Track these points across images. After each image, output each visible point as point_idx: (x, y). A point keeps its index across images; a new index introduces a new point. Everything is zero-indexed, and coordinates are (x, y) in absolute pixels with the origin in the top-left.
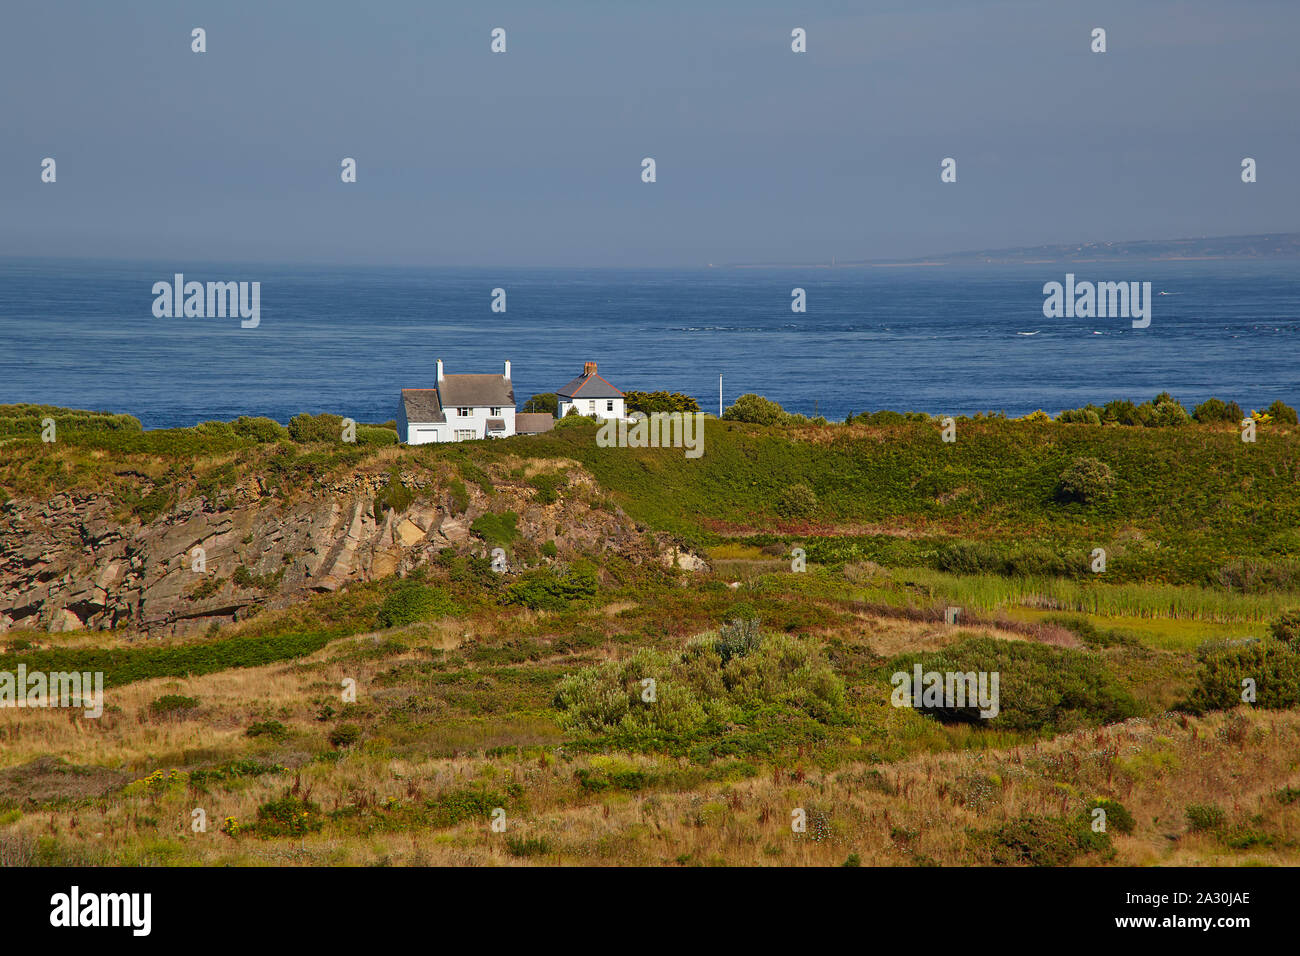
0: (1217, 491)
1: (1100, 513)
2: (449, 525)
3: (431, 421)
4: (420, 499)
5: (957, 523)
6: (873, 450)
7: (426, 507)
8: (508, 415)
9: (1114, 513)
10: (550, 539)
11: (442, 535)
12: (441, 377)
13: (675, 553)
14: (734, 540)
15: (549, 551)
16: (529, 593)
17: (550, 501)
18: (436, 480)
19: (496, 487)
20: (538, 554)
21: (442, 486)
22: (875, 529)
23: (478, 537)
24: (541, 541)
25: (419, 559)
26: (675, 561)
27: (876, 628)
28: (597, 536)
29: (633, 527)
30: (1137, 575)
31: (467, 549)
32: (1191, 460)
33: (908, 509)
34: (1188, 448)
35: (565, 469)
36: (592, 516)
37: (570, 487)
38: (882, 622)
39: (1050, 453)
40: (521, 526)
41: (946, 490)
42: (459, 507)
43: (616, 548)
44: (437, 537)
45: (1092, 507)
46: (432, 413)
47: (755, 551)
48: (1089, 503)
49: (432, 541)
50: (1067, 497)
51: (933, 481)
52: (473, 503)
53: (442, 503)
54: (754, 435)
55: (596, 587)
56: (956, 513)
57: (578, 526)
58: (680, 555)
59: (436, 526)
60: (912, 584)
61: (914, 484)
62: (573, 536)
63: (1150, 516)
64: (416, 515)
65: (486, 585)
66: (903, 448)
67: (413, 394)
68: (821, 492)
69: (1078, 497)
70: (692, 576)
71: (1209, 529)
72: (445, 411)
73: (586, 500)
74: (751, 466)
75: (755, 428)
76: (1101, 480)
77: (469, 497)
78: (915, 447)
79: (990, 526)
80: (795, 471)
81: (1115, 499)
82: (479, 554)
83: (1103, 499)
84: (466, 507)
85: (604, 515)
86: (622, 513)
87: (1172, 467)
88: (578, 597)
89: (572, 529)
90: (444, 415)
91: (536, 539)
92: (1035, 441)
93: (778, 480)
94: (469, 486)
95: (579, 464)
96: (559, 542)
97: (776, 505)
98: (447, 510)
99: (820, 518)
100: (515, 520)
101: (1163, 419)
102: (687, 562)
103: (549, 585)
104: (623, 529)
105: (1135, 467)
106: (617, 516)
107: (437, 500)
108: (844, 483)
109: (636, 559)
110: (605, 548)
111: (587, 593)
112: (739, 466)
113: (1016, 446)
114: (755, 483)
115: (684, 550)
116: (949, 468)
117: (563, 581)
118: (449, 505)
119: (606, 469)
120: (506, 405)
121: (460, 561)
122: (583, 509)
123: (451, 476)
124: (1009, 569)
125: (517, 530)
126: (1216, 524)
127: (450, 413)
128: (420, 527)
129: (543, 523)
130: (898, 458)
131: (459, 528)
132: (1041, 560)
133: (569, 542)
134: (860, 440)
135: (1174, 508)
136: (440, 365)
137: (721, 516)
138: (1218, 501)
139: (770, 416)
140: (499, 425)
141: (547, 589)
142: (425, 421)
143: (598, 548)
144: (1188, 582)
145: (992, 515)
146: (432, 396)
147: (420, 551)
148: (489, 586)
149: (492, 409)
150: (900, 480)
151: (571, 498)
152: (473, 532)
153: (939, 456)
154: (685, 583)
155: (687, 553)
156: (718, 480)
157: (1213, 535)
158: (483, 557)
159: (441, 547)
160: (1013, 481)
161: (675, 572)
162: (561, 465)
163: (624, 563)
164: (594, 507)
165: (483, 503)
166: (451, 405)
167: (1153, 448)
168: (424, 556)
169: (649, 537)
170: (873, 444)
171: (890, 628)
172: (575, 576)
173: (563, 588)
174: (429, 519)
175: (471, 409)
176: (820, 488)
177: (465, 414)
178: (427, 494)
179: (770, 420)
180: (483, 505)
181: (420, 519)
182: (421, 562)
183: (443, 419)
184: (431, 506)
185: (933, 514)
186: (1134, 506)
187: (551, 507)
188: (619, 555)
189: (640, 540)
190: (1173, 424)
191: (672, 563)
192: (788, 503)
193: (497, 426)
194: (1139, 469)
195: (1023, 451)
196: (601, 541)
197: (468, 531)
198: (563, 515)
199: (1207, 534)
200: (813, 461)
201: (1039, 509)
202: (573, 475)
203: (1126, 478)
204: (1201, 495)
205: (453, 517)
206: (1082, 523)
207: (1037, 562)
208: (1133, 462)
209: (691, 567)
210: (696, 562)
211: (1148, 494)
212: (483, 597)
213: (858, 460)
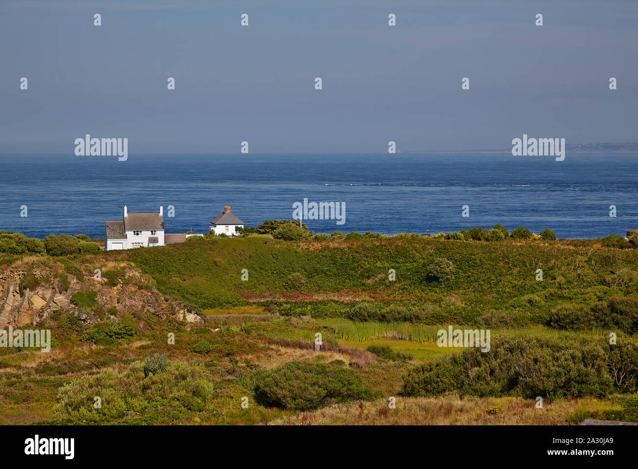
0: (501, 275)
1: (446, 287)
2: (59, 298)
3: (119, 238)
4: (43, 284)
5: (376, 293)
6: (341, 254)
7: (46, 288)
8: (160, 235)
9: (452, 287)
10: (114, 305)
11: (56, 303)
12: (126, 215)
13: (184, 313)
14: (254, 303)
15: (113, 312)
16: (97, 335)
17: (115, 285)
18: (52, 273)
19: (85, 277)
20: (107, 313)
21: (55, 276)
22: (334, 296)
23: (74, 304)
24: (108, 306)
25: (42, 316)
26: (184, 317)
27: (278, 353)
28: (142, 303)
29: (163, 299)
30: (442, 320)
31: (68, 311)
32: (491, 259)
33: (354, 286)
34: (491, 253)
35: (124, 268)
36: (139, 293)
37: (126, 277)
38: (283, 350)
39: (431, 255)
40: (99, 299)
41: (373, 276)
42: (64, 288)
43: (152, 310)
44: (52, 304)
45: (443, 284)
46: (120, 234)
47: (261, 309)
48: (441, 282)
49: (50, 306)
50: (432, 279)
51: (368, 271)
52: (72, 286)
53: (55, 286)
54: (278, 246)
55: (133, 332)
56: (376, 288)
57: (130, 298)
58: (187, 314)
59: (52, 298)
60: (326, 327)
61: (359, 272)
62: (128, 304)
63: (469, 288)
64: (41, 292)
65: (76, 331)
66: (357, 253)
67: (112, 224)
68: (310, 276)
69: (436, 279)
70: (193, 325)
71: (495, 295)
72: (127, 232)
73: (136, 284)
74: (274, 263)
75: (279, 242)
76: (447, 270)
77: (70, 283)
78: (363, 252)
79: (392, 294)
80: (297, 265)
81: (453, 279)
82: (73, 313)
83: (448, 279)
84: (68, 288)
85: (146, 292)
86: (156, 291)
87: (482, 263)
88: (122, 337)
89: (127, 300)
90: (126, 235)
91: (106, 306)
92: (424, 249)
93: (288, 270)
94: (70, 276)
95: (133, 264)
96: (119, 307)
97: (284, 284)
98: (57, 290)
99: (307, 291)
100: (95, 294)
101: (492, 237)
102: (191, 318)
103: (108, 331)
104: (157, 300)
105: (465, 263)
106: (153, 293)
107: (52, 284)
108: (322, 271)
109: (162, 316)
110: (145, 311)
111: (129, 335)
112: (268, 263)
113: (414, 252)
114: (275, 272)
115: (190, 311)
116: (379, 264)
117: (115, 329)
118: (58, 287)
119: (195, 265)
120: (159, 230)
121: (64, 316)
122: (133, 289)
123: (60, 271)
124: (383, 319)
125: (96, 301)
126: (498, 292)
127: (130, 234)
128: (44, 298)
129: (110, 297)
130: (353, 258)
131: (64, 299)
132: (399, 313)
133: (125, 307)
134: (335, 249)
135: (480, 284)
136: (126, 208)
137: (254, 290)
138: (500, 281)
139: (298, 235)
140: (155, 240)
141: (106, 333)
142: (116, 238)
143: (142, 311)
144: (466, 324)
145: (394, 288)
146: (121, 225)
147: (43, 312)
148: (78, 331)
149: (152, 232)
150: (352, 270)
151: (127, 283)
152: (72, 302)
153: (374, 257)
154: (189, 329)
155: (191, 313)
156: (256, 270)
157: (495, 298)
158: (76, 315)
159: (55, 309)
160: (408, 270)
161: (183, 324)
162: (122, 265)
163: (155, 319)
164: (140, 288)
165: (78, 286)
166: (130, 229)
167: (475, 253)
168: (46, 315)
169: (170, 304)
170: (341, 250)
171: (286, 353)
172: (122, 326)
173: (115, 333)
174: (48, 294)
175: (141, 232)
176: (310, 274)
177: (138, 234)
178: (47, 281)
179: (298, 237)
180: (78, 287)
181: (43, 295)
182: (44, 317)
183: (126, 237)
184: (49, 288)
185: (365, 288)
186: (462, 283)
187: (115, 288)
188: (153, 314)
189: (166, 306)
190: (497, 240)
191: (182, 318)
192: (290, 282)
193: (154, 241)
194: (467, 264)
195: (417, 254)
196: (143, 307)
197: (69, 301)
198: (121, 293)
199: (493, 298)
200: (308, 260)
201: (418, 285)
202: (129, 270)
203: (460, 269)
204: (493, 277)
205: (60, 293)
206: (436, 292)
207: (397, 314)
208: (465, 260)
209: (193, 321)
210: (196, 318)
211: (469, 277)
212: (74, 336)
213: (332, 259)
